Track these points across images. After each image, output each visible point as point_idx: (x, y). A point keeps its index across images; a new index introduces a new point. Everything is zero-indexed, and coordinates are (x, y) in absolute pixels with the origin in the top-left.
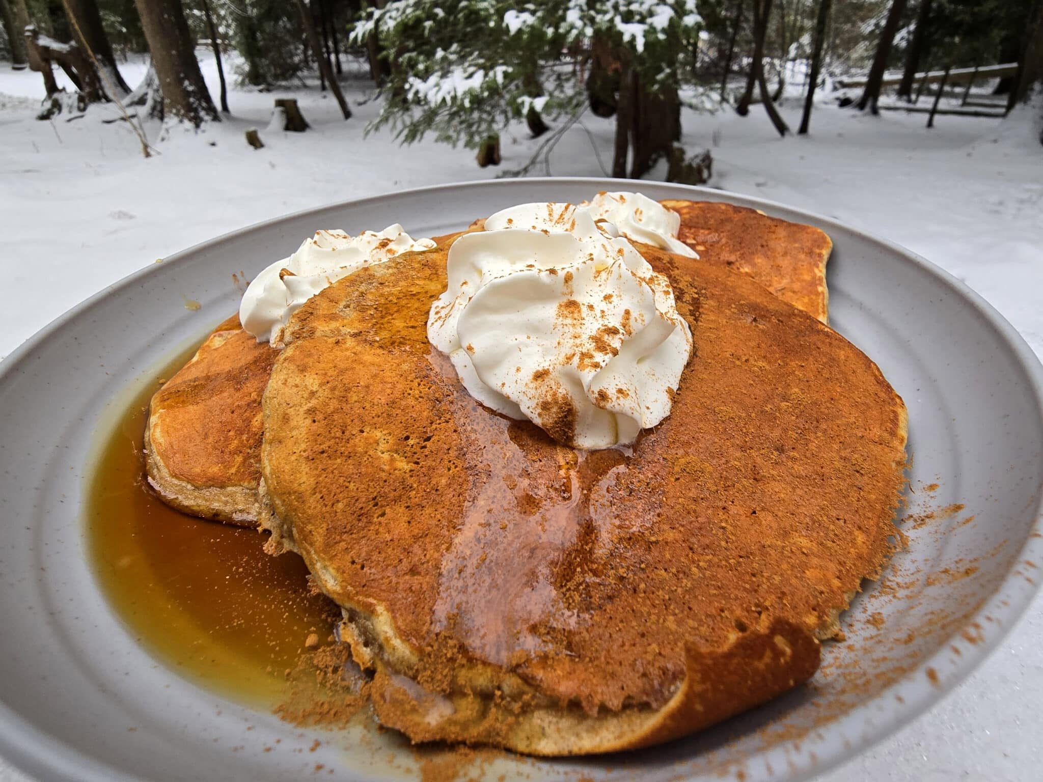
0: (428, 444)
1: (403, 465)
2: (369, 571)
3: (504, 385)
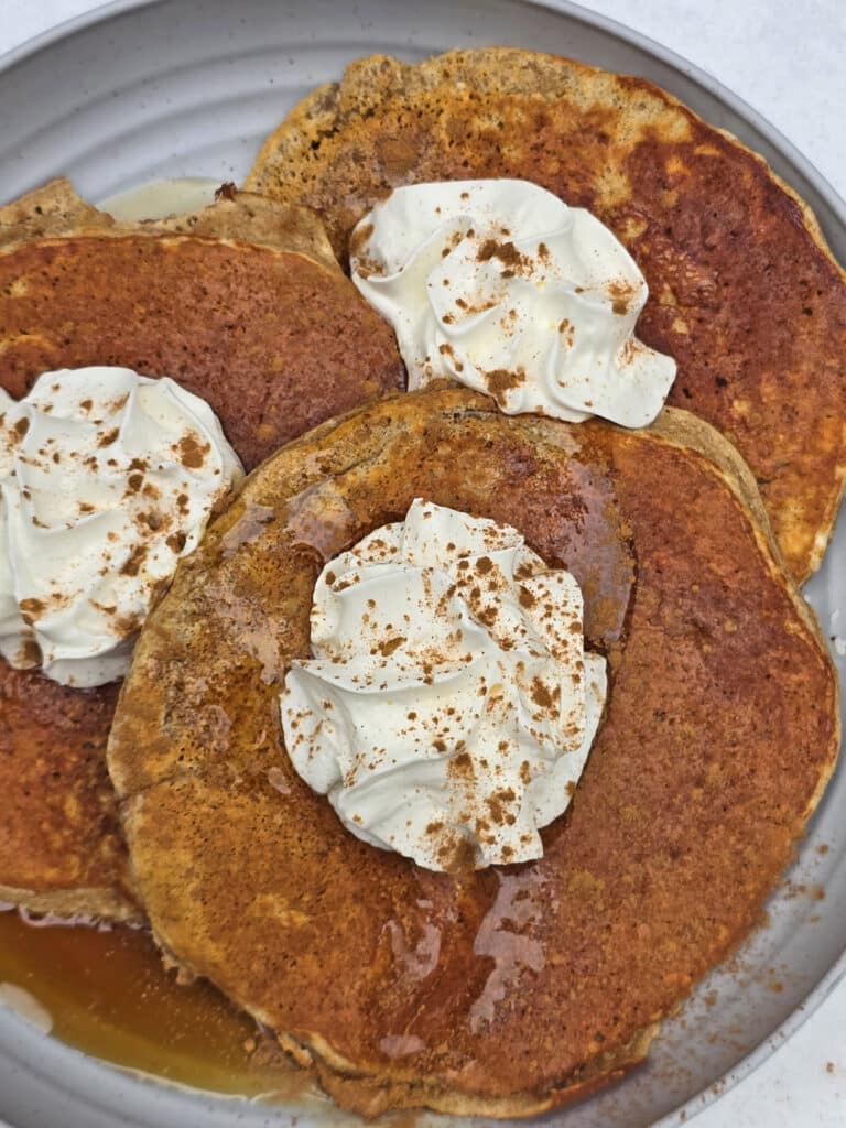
0: (323, 897)
3: (393, 838)
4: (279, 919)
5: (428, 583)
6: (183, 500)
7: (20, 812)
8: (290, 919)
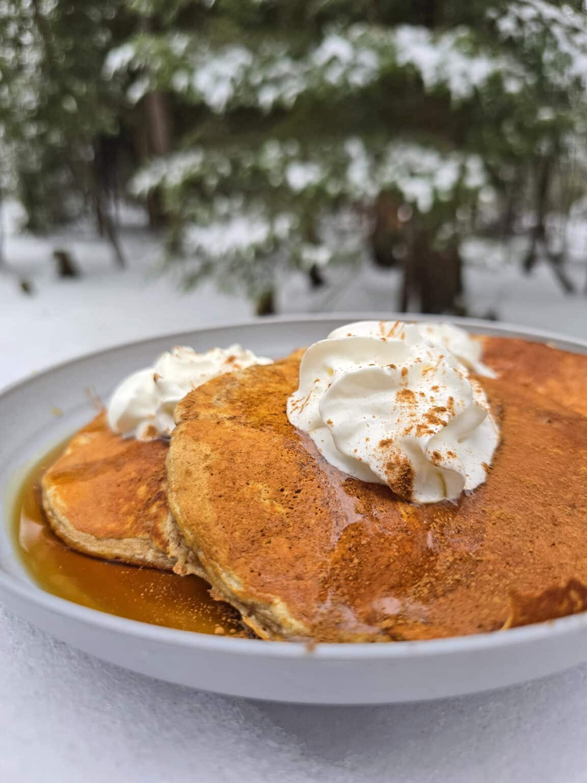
1: (281, 509)
2: (265, 577)
3: (355, 451)
4: (262, 503)
8: (272, 505)
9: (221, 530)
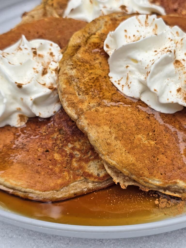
0: (155, 133)
1: (153, 143)
2: (168, 174)
3: (168, 99)
4: (145, 143)
5: (139, 20)
6: (51, 54)
7: (39, 166)
8: (149, 142)
9: (140, 163)
